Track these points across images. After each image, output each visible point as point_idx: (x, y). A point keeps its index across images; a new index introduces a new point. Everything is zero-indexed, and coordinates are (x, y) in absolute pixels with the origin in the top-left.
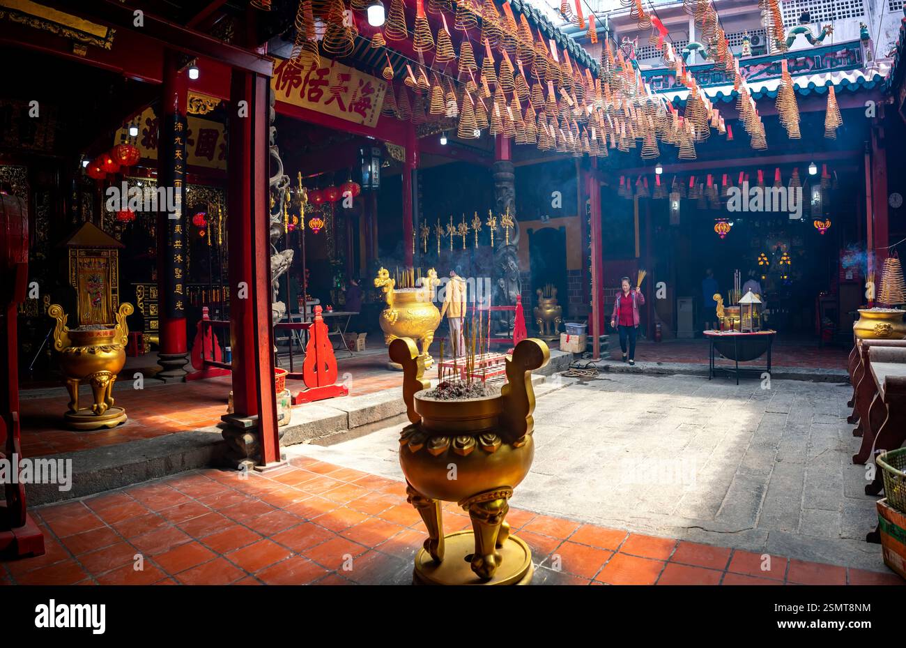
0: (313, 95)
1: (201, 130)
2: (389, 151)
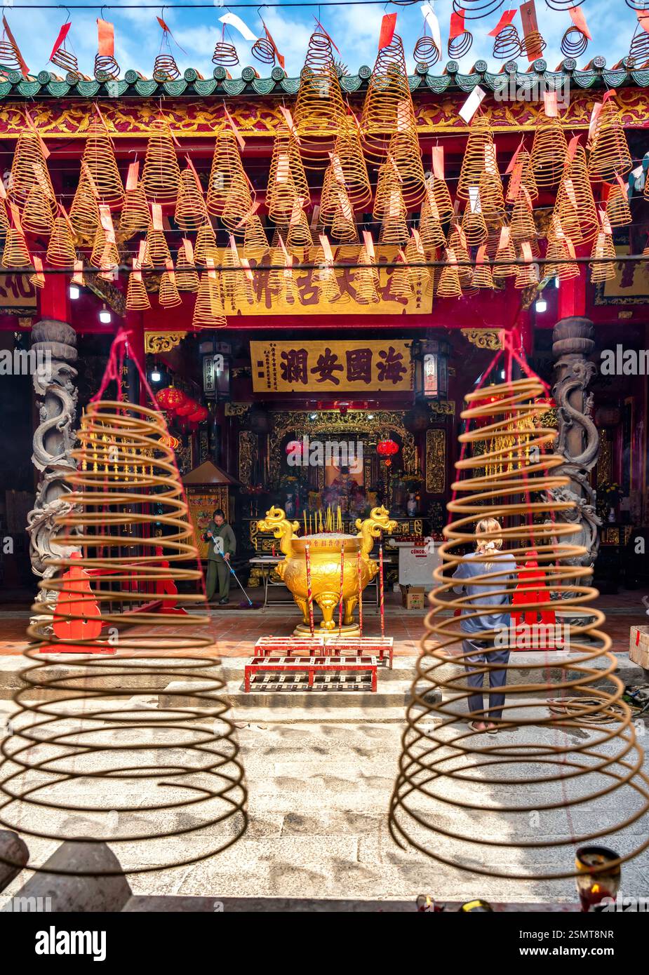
0: (307, 296)
1: (348, 353)
2: (471, 340)
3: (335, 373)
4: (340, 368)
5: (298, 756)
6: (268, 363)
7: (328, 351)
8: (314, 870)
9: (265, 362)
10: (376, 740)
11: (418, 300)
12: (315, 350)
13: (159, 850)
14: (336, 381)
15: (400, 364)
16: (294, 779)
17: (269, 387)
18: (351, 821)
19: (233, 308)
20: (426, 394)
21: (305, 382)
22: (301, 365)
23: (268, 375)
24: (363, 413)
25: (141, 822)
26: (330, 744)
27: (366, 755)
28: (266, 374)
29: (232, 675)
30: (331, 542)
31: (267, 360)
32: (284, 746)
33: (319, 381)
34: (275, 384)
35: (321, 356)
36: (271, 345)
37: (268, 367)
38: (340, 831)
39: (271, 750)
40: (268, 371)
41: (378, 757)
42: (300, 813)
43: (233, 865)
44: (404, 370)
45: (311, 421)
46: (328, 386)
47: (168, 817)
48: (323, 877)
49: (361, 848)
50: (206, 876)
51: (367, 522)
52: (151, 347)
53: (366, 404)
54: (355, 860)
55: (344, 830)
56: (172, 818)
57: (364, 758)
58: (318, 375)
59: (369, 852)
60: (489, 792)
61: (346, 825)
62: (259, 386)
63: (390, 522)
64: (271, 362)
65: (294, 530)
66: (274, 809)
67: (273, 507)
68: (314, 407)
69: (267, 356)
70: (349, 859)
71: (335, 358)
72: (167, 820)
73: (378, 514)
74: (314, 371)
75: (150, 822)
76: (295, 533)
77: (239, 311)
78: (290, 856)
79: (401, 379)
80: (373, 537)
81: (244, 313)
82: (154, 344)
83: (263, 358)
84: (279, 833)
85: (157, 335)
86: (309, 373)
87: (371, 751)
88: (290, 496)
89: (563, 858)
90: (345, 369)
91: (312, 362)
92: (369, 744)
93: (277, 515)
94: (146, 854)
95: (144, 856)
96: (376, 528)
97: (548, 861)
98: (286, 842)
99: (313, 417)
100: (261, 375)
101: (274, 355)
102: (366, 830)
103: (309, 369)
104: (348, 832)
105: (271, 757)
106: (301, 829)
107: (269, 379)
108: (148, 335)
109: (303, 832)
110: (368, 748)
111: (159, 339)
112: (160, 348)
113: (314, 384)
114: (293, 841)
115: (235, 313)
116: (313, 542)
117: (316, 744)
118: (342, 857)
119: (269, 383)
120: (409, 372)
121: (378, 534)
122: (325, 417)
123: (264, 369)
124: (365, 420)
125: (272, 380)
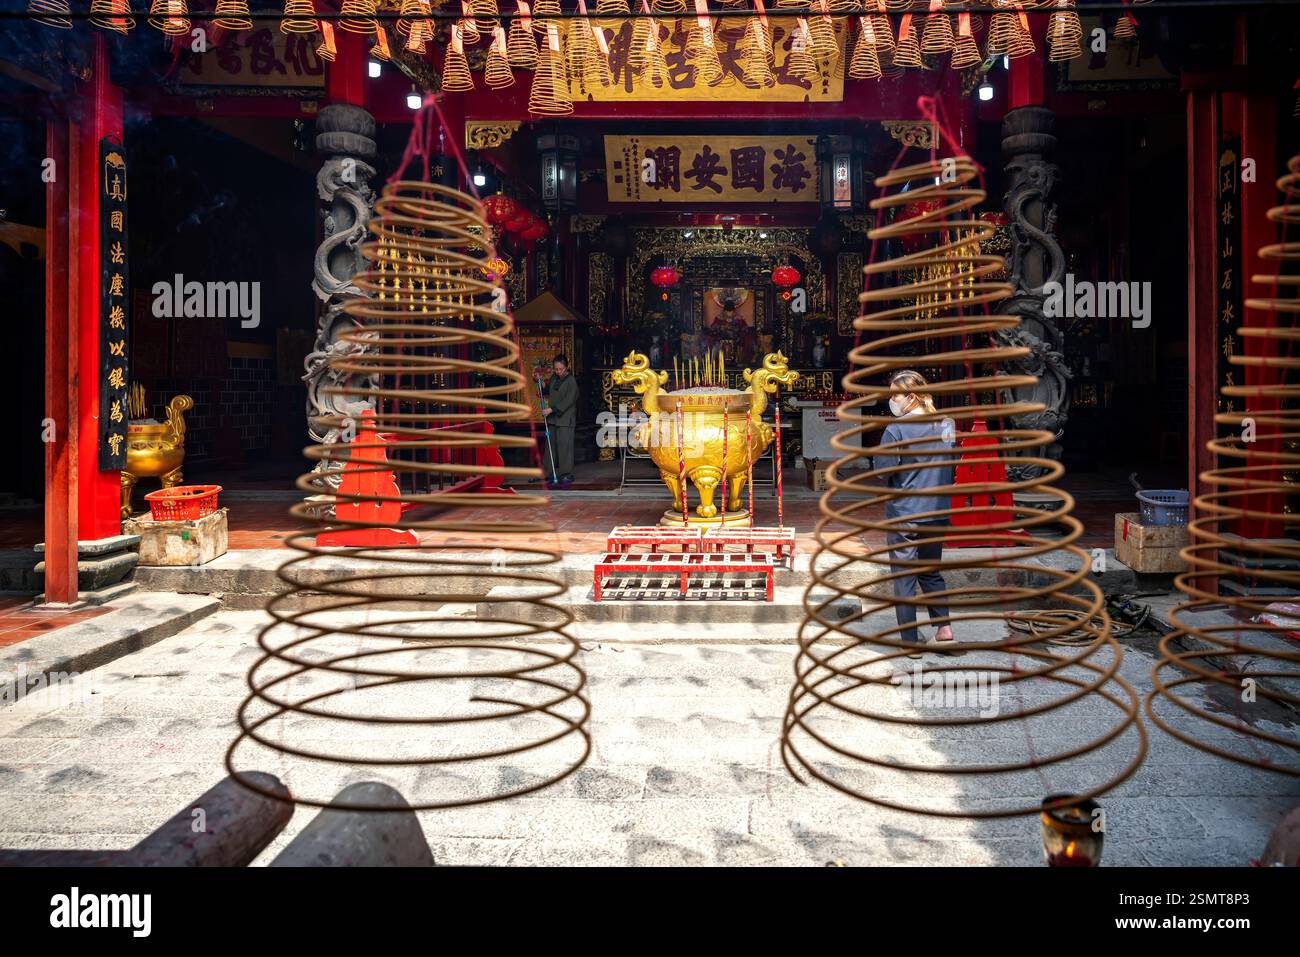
0: (680, 78)
1: (733, 152)
2: (894, 135)
3: (717, 178)
4: (723, 171)
5: (667, 689)
6: (627, 164)
7: (707, 149)
8: (688, 846)
9: (624, 162)
10: (773, 667)
11: (825, 83)
12: (690, 147)
13: (475, 817)
14: (718, 189)
15: (802, 167)
16: (660, 721)
17: (629, 195)
18: (739, 779)
19: (583, 92)
20: (836, 205)
21: (677, 188)
22: (671, 167)
23: (628, 180)
24: (754, 231)
25: (451, 779)
26: (710, 672)
27: (759, 687)
28: (625, 178)
29: (577, 578)
30: (710, 398)
31: (627, 160)
32: (647, 674)
33: (696, 188)
34: (637, 191)
35: (697, 155)
36: (632, 140)
37: (628, 170)
38: (725, 791)
39: (630, 681)
40: (628, 175)
41: (776, 690)
42: (667, 767)
43: (578, 839)
44: (808, 175)
45: (685, 240)
46: (706, 195)
47: (489, 772)
48: (701, 856)
49: (753, 815)
50: (539, 854)
51: (759, 373)
52: (475, 141)
53: (757, 218)
54: (744, 831)
55: (730, 790)
56: (494, 773)
57: (758, 691)
58: (693, 180)
59: (764, 820)
60: (929, 739)
61: (732, 783)
62: (616, 194)
63: (789, 373)
64: (632, 163)
65: (662, 382)
66: (634, 762)
67: (633, 352)
68: (688, 222)
69: (627, 155)
70: (736, 830)
71: (716, 158)
72: (486, 777)
73: (774, 363)
74: (688, 175)
75: (464, 779)
76: (662, 386)
77: (590, 96)
78: (655, 827)
79: (803, 186)
80: (767, 393)
81: (596, 98)
82: (478, 138)
83: (622, 158)
84: (641, 794)
85: (481, 125)
86: (682, 177)
87: (767, 682)
88: (656, 339)
89: (1030, 829)
90: (730, 173)
91: (686, 163)
92: (763, 673)
93: (638, 363)
94: (457, 823)
95: (454, 825)
96: (772, 381)
97: (1012, 833)
98: (649, 806)
99: (687, 235)
100: (619, 179)
101: (635, 153)
102: (760, 790)
103: (682, 172)
104: (735, 793)
105: (629, 689)
106: (670, 789)
107: (629, 185)
108: (470, 126)
109: (674, 792)
110: (763, 678)
111: (483, 130)
112: (486, 143)
113: (689, 192)
114: (659, 805)
115: (584, 98)
116: (686, 399)
117: (692, 672)
118: (727, 829)
119: (629, 189)
120: (814, 177)
121: (773, 388)
122: (703, 236)
123: (622, 172)
124: (756, 239)
125: (633, 187)
